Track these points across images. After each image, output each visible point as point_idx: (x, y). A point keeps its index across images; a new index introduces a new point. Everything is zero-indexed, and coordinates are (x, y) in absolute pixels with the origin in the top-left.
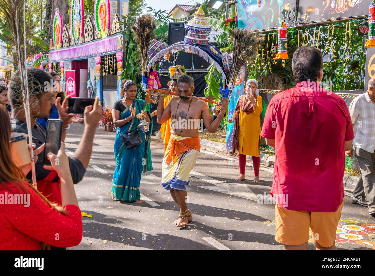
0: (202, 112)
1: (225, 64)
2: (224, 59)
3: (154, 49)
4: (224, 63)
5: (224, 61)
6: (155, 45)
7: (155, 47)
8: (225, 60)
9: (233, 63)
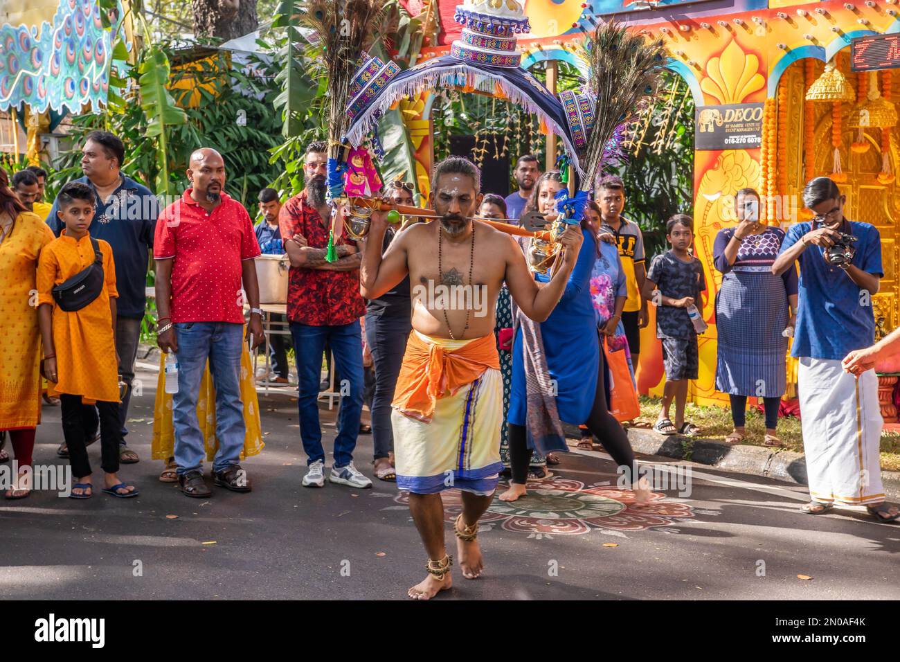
0: (507, 266)
1: (574, 125)
2: (572, 110)
3: (366, 79)
4: (571, 121)
5: (570, 114)
6: (368, 69)
7: (368, 74)
8: (575, 113)
9: (597, 118)
